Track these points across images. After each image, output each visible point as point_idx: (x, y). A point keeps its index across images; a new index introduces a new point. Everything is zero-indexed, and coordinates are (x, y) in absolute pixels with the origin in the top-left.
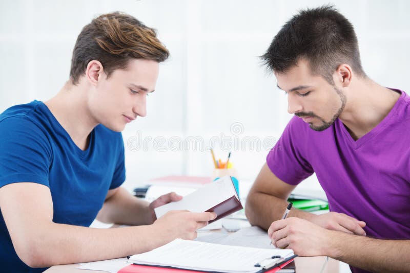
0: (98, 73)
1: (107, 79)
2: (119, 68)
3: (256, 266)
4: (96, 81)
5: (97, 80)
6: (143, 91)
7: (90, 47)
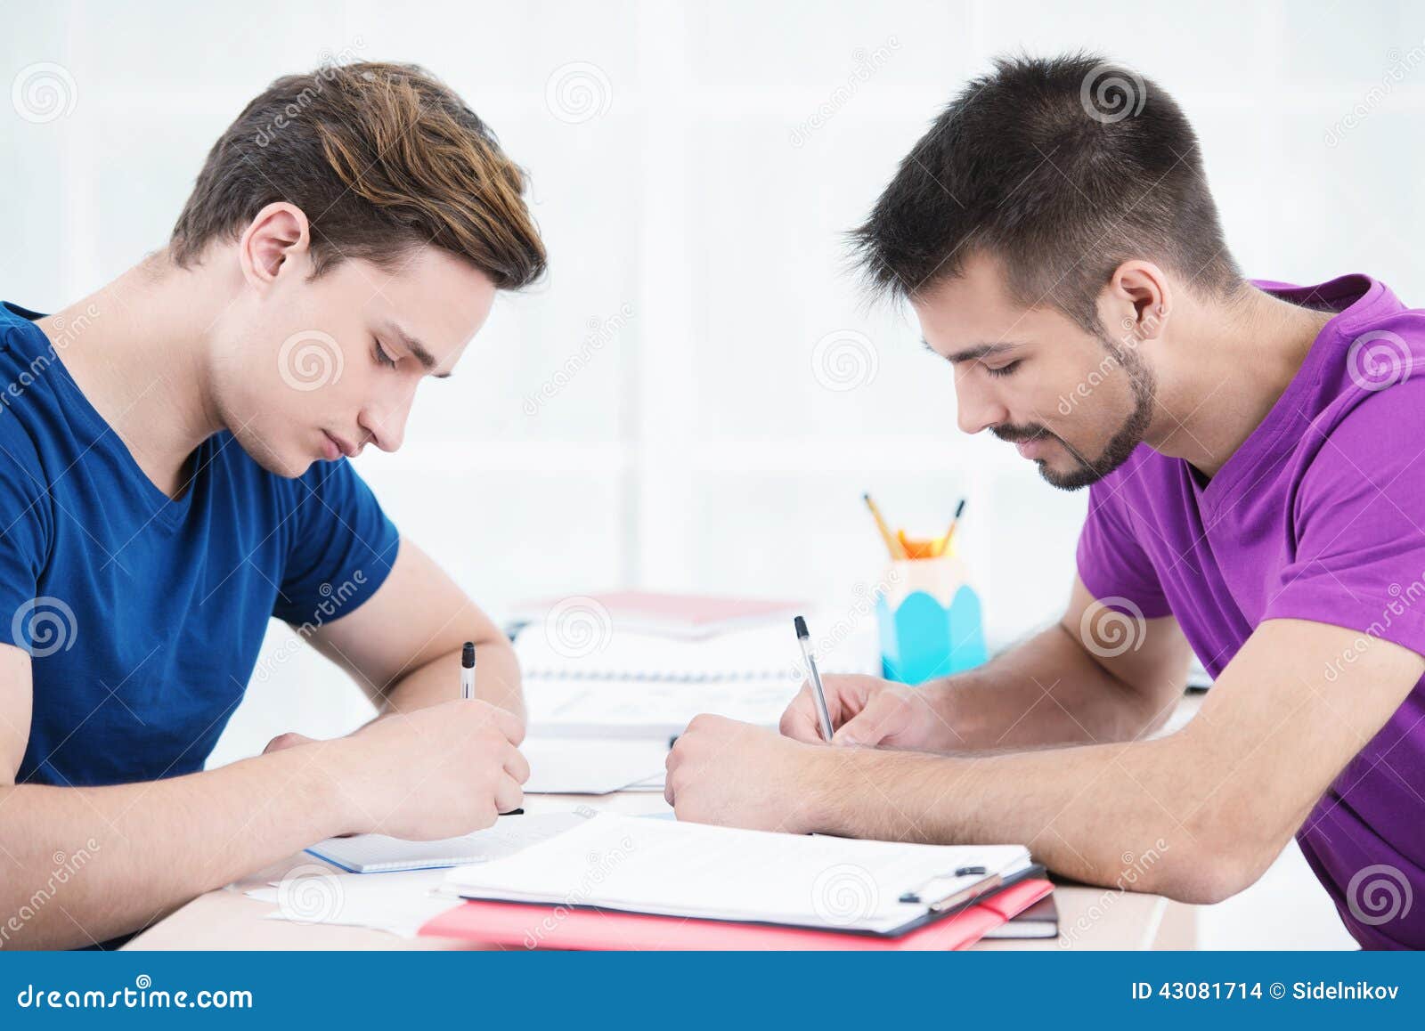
0: (286, 251)
1: (311, 279)
2: (366, 256)
3: (903, 900)
4: (269, 277)
5: (274, 273)
6: (418, 362)
7: (286, 151)
